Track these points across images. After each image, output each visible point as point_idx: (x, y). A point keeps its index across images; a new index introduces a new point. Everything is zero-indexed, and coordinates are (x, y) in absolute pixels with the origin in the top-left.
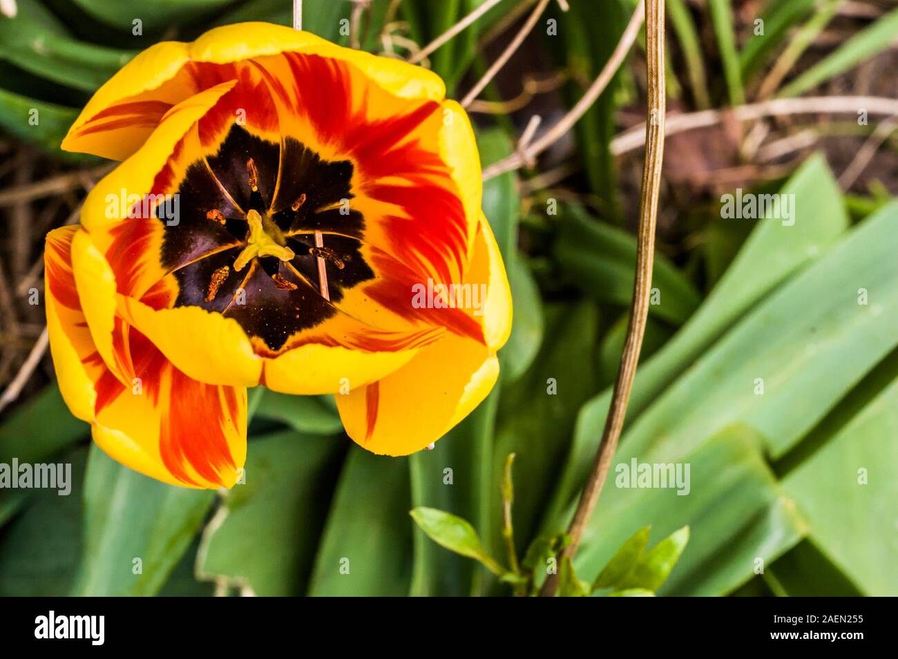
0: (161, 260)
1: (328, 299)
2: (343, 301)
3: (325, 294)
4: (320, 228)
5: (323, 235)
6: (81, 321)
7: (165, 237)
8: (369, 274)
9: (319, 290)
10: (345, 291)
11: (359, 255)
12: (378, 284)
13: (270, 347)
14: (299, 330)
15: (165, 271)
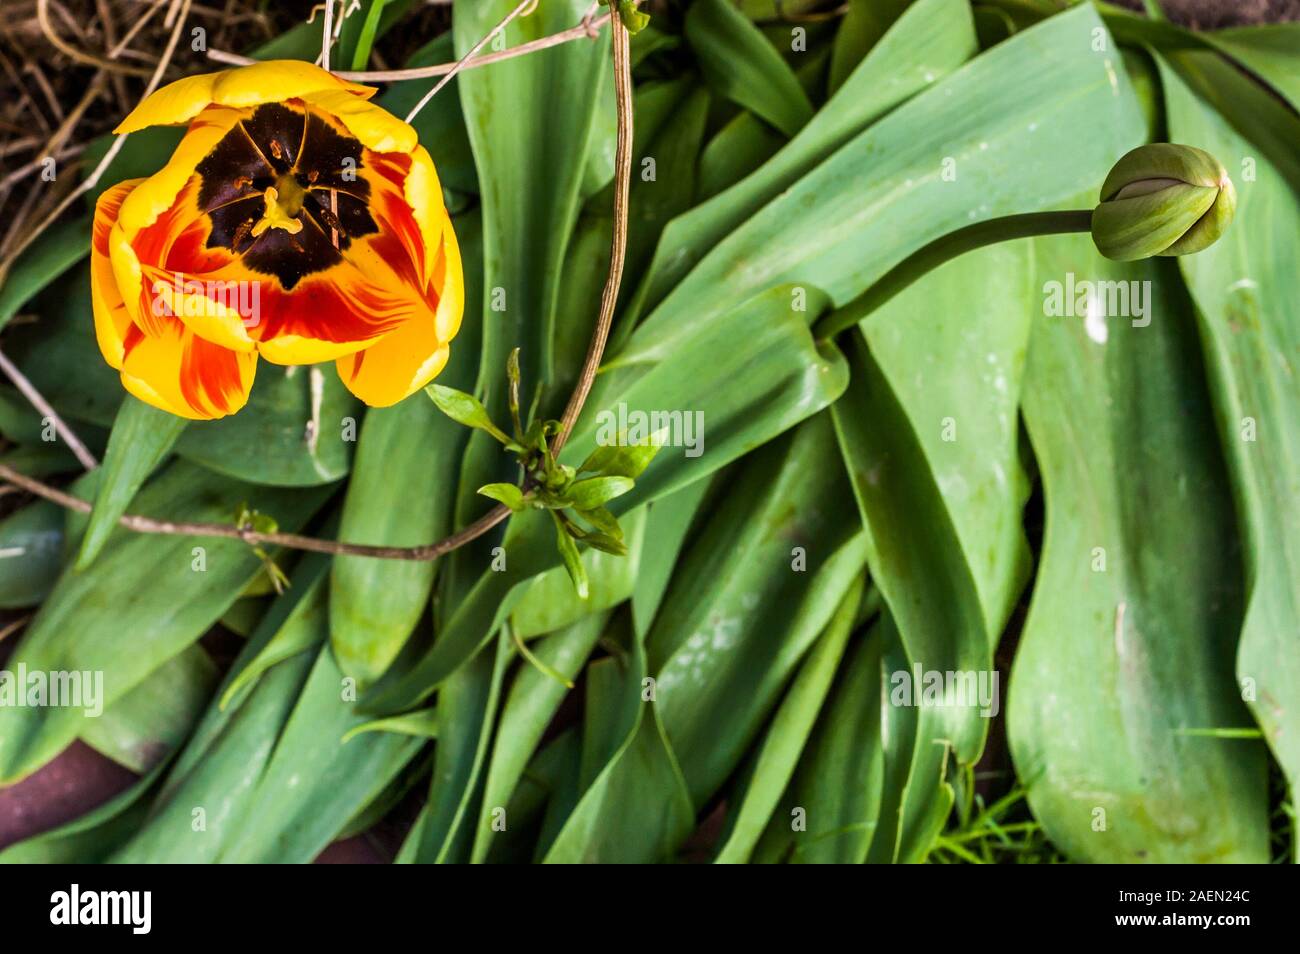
0: (199, 204)
1: (337, 247)
2: (350, 249)
3: (335, 243)
4: (335, 187)
5: (338, 193)
6: (120, 303)
7: (202, 185)
8: (375, 229)
9: (331, 238)
10: (353, 241)
11: (367, 212)
12: (379, 238)
13: (284, 286)
14: (310, 272)
15: (201, 213)
